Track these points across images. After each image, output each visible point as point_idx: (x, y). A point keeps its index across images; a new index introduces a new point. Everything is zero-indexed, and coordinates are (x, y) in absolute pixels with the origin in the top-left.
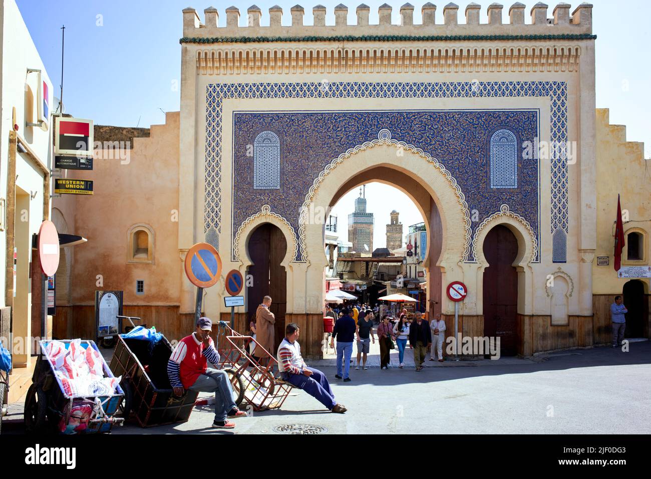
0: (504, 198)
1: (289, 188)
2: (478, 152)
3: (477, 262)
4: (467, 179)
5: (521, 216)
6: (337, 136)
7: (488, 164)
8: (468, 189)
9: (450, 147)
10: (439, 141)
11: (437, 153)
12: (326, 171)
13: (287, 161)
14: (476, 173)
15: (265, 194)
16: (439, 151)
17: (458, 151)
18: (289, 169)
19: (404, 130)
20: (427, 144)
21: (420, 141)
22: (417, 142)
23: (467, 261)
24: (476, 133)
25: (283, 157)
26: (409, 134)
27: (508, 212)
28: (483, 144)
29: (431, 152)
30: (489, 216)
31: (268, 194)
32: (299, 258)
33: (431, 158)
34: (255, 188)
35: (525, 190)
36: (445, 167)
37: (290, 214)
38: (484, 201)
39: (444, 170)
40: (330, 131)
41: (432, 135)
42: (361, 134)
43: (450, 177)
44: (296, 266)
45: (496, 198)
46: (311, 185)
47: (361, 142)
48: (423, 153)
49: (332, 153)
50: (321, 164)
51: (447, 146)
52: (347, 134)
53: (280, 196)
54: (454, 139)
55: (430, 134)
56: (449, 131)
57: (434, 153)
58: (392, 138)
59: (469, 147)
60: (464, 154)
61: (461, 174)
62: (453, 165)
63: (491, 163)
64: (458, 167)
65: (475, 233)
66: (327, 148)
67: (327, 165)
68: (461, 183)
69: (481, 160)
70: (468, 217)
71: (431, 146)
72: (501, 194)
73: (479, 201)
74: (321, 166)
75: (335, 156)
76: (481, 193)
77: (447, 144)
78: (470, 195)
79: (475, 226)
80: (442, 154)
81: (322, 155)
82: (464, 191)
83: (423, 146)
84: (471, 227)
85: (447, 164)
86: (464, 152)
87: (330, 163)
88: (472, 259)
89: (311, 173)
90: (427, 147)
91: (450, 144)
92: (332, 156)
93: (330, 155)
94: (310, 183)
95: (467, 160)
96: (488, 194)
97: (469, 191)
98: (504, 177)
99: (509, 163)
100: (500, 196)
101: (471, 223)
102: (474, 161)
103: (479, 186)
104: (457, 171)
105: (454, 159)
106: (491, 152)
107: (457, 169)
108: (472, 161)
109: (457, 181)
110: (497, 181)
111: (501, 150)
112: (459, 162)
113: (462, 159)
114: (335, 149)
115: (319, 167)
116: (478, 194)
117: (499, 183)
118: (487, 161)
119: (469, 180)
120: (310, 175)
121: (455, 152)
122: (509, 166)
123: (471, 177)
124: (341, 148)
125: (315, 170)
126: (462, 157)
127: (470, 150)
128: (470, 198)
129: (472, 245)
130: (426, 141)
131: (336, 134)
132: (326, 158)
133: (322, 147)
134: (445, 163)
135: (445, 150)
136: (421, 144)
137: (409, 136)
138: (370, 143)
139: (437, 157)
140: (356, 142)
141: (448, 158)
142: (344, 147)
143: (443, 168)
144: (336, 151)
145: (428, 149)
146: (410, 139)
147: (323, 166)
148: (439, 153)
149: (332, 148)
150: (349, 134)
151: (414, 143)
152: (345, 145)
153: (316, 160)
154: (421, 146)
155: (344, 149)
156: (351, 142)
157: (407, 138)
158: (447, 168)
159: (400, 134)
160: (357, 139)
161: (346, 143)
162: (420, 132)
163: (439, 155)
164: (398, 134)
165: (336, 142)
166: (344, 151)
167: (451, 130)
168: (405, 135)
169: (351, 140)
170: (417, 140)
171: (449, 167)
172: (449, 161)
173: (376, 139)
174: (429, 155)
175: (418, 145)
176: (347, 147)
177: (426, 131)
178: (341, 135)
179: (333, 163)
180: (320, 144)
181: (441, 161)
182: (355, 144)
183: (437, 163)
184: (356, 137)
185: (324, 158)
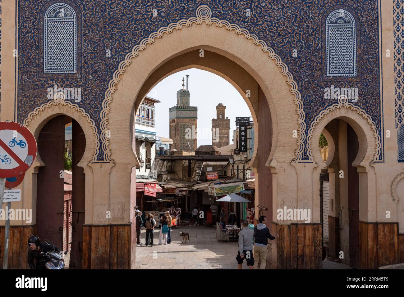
0: (342, 87)
1: (89, 72)
3: (312, 161)
4: (300, 65)
5: (361, 108)
7: (323, 48)
9: (280, 28)
11: (265, 35)
12: (134, 53)
13: (85, 40)
14: (309, 59)
15: (58, 80)
16: (267, 32)
17: (289, 33)
18: (88, 49)
19: (226, 7)
20: (253, 24)
21: (245, 20)
22: (242, 21)
23: (301, 160)
25: (81, 35)
26: (232, 11)
27: (346, 104)
29: (259, 34)
30: (326, 108)
31: (62, 80)
32: (101, 157)
33: (258, 40)
34: (45, 71)
35: (365, 79)
36: (275, 51)
37: (89, 104)
38: (320, 91)
39: (273, 54)
40: (138, 6)
42: (175, 10)
43: (281, 62)
44: (97, 167)
46: (116, 70)
47: (175, 19)
48: (249, 34)
49: (141, 32)
50: (127, 45)
51: (277, 27)
53: (78, 82)
57: (261, 35)
58: (212, 16)
59: (302, 29)
60: (296, 37)
61: (292, 60)
62: (283, 49)
63: (327, 47)
64: (290, 52)
65: (310, 127)
66: (135, 26)
67: (134, 45)
68: (293, 70)
69: (316, 44)
70: (301, 109)
71: (258, 26)
72: (338, 83)
73: (314, 90)
74: (128, 46)
75: (146, 35)
76: (316, 81)
77: (276, 25)
78: (303, 84)
79: (310, 120)
80: (271, 36)
81: (129, 34)
82: (296, 79)
83: (249, 26)
84: (305, 121)
85: (277, 48)
86: (295, 34)
87: (139, 44)
88: (307, 158)
89: (115, 55)
90: (254, 28)
91: (280, 25)
92: (141, 35)
93: (138, 34)
94: (114, 67)
95: (299, 43)
96: (324, 83)
97: (302, 79)
98: (342, 64)
99: (347, 48)
100: (338, 85)
101: (305, 116)
102: (308, 45)
103: (313, 74)
104: (288, 56)
105: (284, 42)
106: (327, 35)
107: (288, 54)
108: (306, 44)
109: (288, 67)
110: (333, 69)
111: (338, 33)
112: (291, 46)
113: (294, 42)
114: (145, 27)
115: (125, 48)
116: (312, 83)
117: (336, 70)
118: (322, 45)
119: (302, 67)
120: (114, 58)
121: (286, 34)
122: (347, 51)
123: (305, 63)
124: (152, 26)
125: (121, 51)
126: (294, 40)
127: (303, 32)
128: (303, 87)
129: (307, 142)
130: (252, 20)
131: (146, 9)
132: (134, 37)
133: (129, 24)
134: (273, 47)
135: (274, 31)
136: (246, 24)
137: (232, 15)
138: (186, 22)
139: (264, 40)
140: (170, 19)
141: (278, 41)
142: (156, 25)
143: (273, 52)
144: (146, 30)
145: (254, 30)
146: (234, 18)
147: (130, 47)
148: (267, 35)
149: (141, 27)
150: (161, 10)
151: (238, 22)
152: (157, 22)
153: (122, 40)
154: (247, 26)
155: (156, 27)
156: (164, 19)
157: (230, 16)
158: (277, 53)
159: (222, 12)
160: (171, 16)
161: (158, 20)
162: (245, 10)
163: (267, 37)
164: (220, 12)
165: (146, 18)
166: (156, 30)
167: (281, 9)
168: (228, 13)
169: (164, 17)
170: (242, 19)
171: (278, 51)
172: (278, 45)
173: (193, 16)
174: (255, 37)
175: (243, 25)
176: (159, 25)
177: (253, 9)
178: (152, 10)
179: (142, 44)
180: (126, 21)
181: (269, 44)
182: (169, 22)
183: (265, 46)
184: (170, 14)
185: (131, 37)
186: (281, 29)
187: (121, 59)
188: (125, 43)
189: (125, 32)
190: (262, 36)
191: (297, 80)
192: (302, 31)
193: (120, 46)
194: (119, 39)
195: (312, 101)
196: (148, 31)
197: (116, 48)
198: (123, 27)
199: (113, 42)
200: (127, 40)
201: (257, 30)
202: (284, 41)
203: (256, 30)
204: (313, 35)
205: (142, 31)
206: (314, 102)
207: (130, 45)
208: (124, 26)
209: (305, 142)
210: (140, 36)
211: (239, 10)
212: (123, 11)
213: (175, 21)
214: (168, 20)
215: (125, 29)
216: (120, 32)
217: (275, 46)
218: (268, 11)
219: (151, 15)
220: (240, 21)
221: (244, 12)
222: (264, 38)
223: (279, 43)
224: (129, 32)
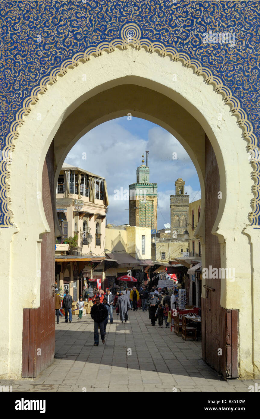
4: (256, 101)
6: (59, 33)
8: (257, 115)
9: (230, 51)
11: (211, 61)
12: (42, 87)
16: (214, 57)
17: (243, 58)
19: (160, 26)
20: (195, 46)
21: (185, 42)
22: (181, 43)
23: (257, 226)
26: (167, 31)
29: (202, 59)
33: (201, 68)
36: (223, 81)
39: (220, 86)
40: (48, 27)
41: (203, 33)
42: (95, 31)
43: (231, 96)
46: (20, 108)
47: (95, 43)
48: (190, 60)
50: (34, 76)
51: (226, 50)
52: (74, 31)
54: (237, 39)
55: (200, 31)
56: (228, 27)
58: (142, 38)
60: (252, 63)
61: (246, 93)
62: (234, 79)
64: (243, 82)
66: (44, 51)
67: (43, 77)
68: (247, 106)
71: (201, 50)
74: (34, 78)
75: (57, 64)
77: (225, 48)
80: (218, 63)
81: (36, 63)
82: (251, 119)
83: (189, 50)
85: (226, 78)
86: (250, 60)
87: (49, 75)
89: (19, 90)
90: (196, 51)
91: (230, 48)
92: (51, 63)
93: (47, 62)
94: (18, 105)
95: (256, 71)
97: (259, 118)
104: (241, 88)
105: (236, 70)
107: (240, 85)
109: (241, 103)
112: (244, 74)
113: (249, 69)
114: (56, 53)
115: (32, 80)
120: (17, 93)
121: (238, 59)
124: (65, 52)
125: (26, 85)
126: (249, 67)
128: (259, 129)
130: (193, 42)
131: (57, 30)
132: (43, 66)
133: (36, 50)
134: (222, 76)
135: (222, 55)
136: (186, 46)
137: (168, 35)
138: (108, 45)
139: (210, 67)
140: (88, 42)
141: (227, 69)
142: (70, 50)
143: (220, 84)
144: (57, 57)
145: (197, 54)
146: (170, 39)
147: (37, 78)
148: (213, 61)
149: (51, 52)
150: (77, 30)
151: (176, 44)
152: (71, 47)
153: (27, 70)
154: (186, 50)
155: (70, 53)
156: (81, 42)
157: (165, 37)
158: (226, 84)
159: (155, 31)
160: (90, 38)
161: (73, 44)
162: (184, 28)
163: (214, 63)
164: (151, 31)
165: (57, 42)
166: (70, 57)
167: (231, 26)
168: (163, 33)
169: (81, 40)
170: (180, 40)
171: (228, 81)
172: (228, 73)
173: (118, 38)
174: (198, 63)
175: (182, 48)
176: (74, 50)
177: (194, 27)
178: (65, 31)
179: (52, 76)
180: (33, 46)
181: (216, 72)
182: (87, 45)
183: (210, 75)
184: (88, 36)
185: (39, 66)
186: (232, 52)
187: (26, 94)
188: (31, 74)
189: (32, 60)
190: (206, 62)
193: (24, 78)
194: (24, 69)
196: (60, 58)
197: (20, 81)
198: (29, 53)
199: (16, 72)
200: (33, 71)
201: (200, 55)
202: (236, 68)
210: (50, 65)
211: (176, 28)
212: (28, 34)
213: (94, 44)
214: (85, 44)
215: (32, 56)
216: (25, 60)
217: (223, 75)
218: (215, 29)
219: (64, 38)
220: (178, 44)
221: (183, 32)
222: (208, 65)
223: (228, 72)
224: (37, 59)
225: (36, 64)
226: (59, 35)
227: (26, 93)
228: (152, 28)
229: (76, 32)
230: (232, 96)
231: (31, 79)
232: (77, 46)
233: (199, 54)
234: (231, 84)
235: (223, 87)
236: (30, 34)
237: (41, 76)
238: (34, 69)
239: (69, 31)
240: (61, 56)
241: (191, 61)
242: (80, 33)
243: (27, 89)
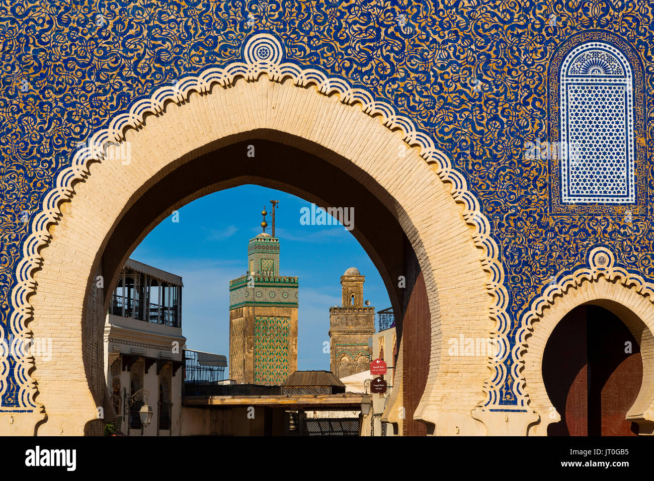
0: (599, 230)
2: (526, 104)
3: (526, 407)
4: (496, 178)
5: (646, 280)
6: (126, 50)
8: (497, 204)
9: (449, 87)
10: (416, 71)
11: (412, 104)
14: (520, 161)
17: (471, 100)
19: (318, 39)
20: (382, 77)
21: (364, 69)
22: (356, 71)
23: (497, 406)
24: (519, 50)
26: (331, 48)
27: (611, 269)
28: (540, 79)
29: (396, 101)
30: (559, 279)
32: (11, 397)
33: (395, 117)
36: (435, 142)
38: (544, 240)
39: (430, 150)
41: (397, 53)
42: (195, 47)
43: (450, 169)
45: (576, 230)
46: (50, 189)
47: (195, 69)
48: (373, 103)
49: (112, 99)
50: (78, 130)
51: (440, 85)
52: (155, 46)
54: (460, 65)
55: (392, 50)
56: (445, 42)
58: (284, 60)
59: (501, 89)
60: (488, 108)
61: (478, 163)
62: (456, 138)
63: (562, 133)
64: (472, 142)
65: (520, 326)
66: (98, 84)
67: (96, 131)
68: (480, 187)
69: (535, 126)
70: (498, 282)
71: (394, 84)
72: (590, 220)
73: (531, 237)
74: (79, 133)
75: (122, 107)
76: (535, 215)
77: (439, 80)
78: (504, 222)
79: (520, 308)
80: (426, 107)
81: (82, 104)
82: (486, 210)
83: (372, 83)
84: (508, 310)
85: (440, 135)
86: (486, 102)
87: (106, 127)
88: (513, 399)
89: (49, 154)
90: (384, 87)
91: (447, 80)
92: (112, 106)
93: (104, 104)
94: (47, 183)
95: (495, 124)
96: (554, 219)
97: (502, 210)
98: (598, 173)
99: (611, 134)
100: (589, 224)
101: (507, 299)
102: (515, 128)
103: (529, 196)
104: (468, 155)
105: (458, 121)
106: (562, 102)
107: (467, 149)
108: (510, 126)
109: (468, 181)
110: (578, 184)
111: (590, 99)
112: (474, 128)
113: (483, 120)
114: (121, 87)
115: (74, 136)
116: (526, 219)
117: (585, 188)
118: (549, 128)
119: (502, 180)
120: (46, 161)
121: (462, 102)
122: (611, 142)
123: (508, 170)
124: (137, 85)
125: (63, 145)
126: (482, 117)
127: (503, 97)
128: (503, 230)
129: (512, 362)
130: (379, 69)
131: (123, 45)
132: (96, 112)
133: (83, 81)
134: (432, 133)
135: (433, 95)
136: (366, 77)
137: (332, 56)
138: (221, 73)
139: (410, 115)
140: (182, 68)
141: (443, 119)
142: (147, 81)
143: (430, 146)
144: (123, 94)
145: (386, 91)
146: (337, 64)
147: (84, 134)
148: (417, 105)
149: (111, 86)
150: (160, 45)
151: (347, 74)
152: (150, 76)
153: (65, 118)
154: (367, 84)
155: (147, 88)
156: (168, 68)
157: (327, 60)
158: (440, 146)
159: (307, 48)
160: (185, 60)
161: (153, 70)
162: (363, 44)
163: (417, 109)
164: (302, 49)
165: (124, 66)
166: (147, 94)
167: (450, 41)
168: (323, 52)
169: (168, 63)
170: (355, 66)
171: (444, 142)
172: (444, 127)
173: (238, 61)
174: (388, 108)
175: (359, 80)
176: (156, 82)
177: (382, 43)
178: (138, 47)
179: (114, 128)
180: (76, 73)
181: (422, 125)
182: (180, 74)
183: (412, 130)
184: (182, 56)
185: (87, 111)
186: (451, 89)
187: (62, 163)
188: (73, 126)
189: (74, 99)
190: (403, 106)
191: (488, 212)
192: (502, 94)
193: (60, 133)
194: (59, 115)
195: (526, 263)
196: (129, 95)
197: (51, 138)
198: (68, 87)
199: (44, 122)
200: (77, 119)
201: (392, 93)
202: (459, 118)
203: (389, 92)
204: (528, 104)
205: (115, 96)
206: (530, 266)
207: (85, 131)
208: (71, 85)
209: (509, 363)
210: (108, 107)
211: (348, 44)
212: (68, 50)
213: (193, 72)
214: (176, 70)
215: (75, 91)
216: (62, 100)
217: (435, 129)
218: (420, 46)
219: (136, 58)
220: (351, 72)
221: (361, 51)
222: (408, 112)
223: (444, 124)
224: (84, 98)
225: (82, 107)
226: (127, 53)
227: (64, 160)
228: (303, 42)
229: (159, 48)
230: (452, 168)
231: (72, 134)
232: (162, 74)
233: (390, 91)
234: (449, 146)
235: (434, 153)
236: (71, 50)
237: (92, 129)
238: (79, 116)
239: (146, 47)
240: (131, 93)
241: (376, 104)
242: (166, 50)
243: (64, 153)
